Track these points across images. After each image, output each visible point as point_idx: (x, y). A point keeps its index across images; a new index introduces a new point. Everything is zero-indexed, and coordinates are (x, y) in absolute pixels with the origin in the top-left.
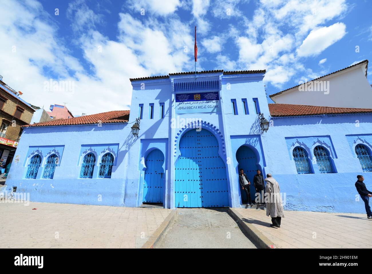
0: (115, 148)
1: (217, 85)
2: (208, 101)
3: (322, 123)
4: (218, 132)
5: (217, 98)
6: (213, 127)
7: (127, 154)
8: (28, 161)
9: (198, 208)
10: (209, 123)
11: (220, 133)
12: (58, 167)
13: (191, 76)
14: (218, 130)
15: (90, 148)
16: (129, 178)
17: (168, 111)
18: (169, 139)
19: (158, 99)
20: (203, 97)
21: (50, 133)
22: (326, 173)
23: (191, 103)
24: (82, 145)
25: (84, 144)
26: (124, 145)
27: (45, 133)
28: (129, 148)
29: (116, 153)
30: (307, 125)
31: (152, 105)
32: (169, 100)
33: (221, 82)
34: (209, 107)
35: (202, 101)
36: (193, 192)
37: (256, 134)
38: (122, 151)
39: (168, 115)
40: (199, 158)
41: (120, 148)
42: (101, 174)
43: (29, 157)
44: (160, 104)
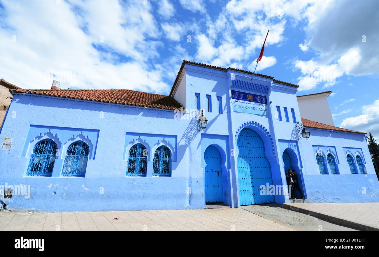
0: (172, 141)
1: (267, 90)
2: (259, 104)
3: (331, 137)
4: (269, 135)
5: (266, 102)
6: (265, 129)
7: (188, 149)
8: (31, 148)
9: (252, 205)
10: (261, 125)
11: (270, 136)
12: (92, 160)
13: (249, 75)
14: (268, 133)
15: (138, 137)
16: (193, 177)
17: (226, 107)
18: (229, 137)
19: (215, 92)
20: (255, 99)
21: (71, 110)
22: (333, 174)
23: (246, 103)
24: (126, 132)
25: (130, 132)
26: (182, 138)
27: (61, 107)
28: (189, 143)
29: (174, 146)
30: (323, 137)
31: (209, 97)
32: (225, 95)
33: (271, 88)
34: (260, 109)
35: (254, 103)
36: (247, 191)
37: (295, 140)
38: (182, 146)
39: (226, 111)
40: (249, 157)
41: (178, 141)
42: (156, 171)
43: (31, 142)
44: (218, 97)
